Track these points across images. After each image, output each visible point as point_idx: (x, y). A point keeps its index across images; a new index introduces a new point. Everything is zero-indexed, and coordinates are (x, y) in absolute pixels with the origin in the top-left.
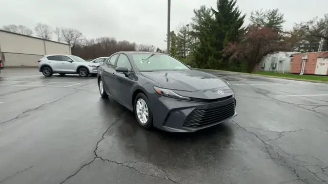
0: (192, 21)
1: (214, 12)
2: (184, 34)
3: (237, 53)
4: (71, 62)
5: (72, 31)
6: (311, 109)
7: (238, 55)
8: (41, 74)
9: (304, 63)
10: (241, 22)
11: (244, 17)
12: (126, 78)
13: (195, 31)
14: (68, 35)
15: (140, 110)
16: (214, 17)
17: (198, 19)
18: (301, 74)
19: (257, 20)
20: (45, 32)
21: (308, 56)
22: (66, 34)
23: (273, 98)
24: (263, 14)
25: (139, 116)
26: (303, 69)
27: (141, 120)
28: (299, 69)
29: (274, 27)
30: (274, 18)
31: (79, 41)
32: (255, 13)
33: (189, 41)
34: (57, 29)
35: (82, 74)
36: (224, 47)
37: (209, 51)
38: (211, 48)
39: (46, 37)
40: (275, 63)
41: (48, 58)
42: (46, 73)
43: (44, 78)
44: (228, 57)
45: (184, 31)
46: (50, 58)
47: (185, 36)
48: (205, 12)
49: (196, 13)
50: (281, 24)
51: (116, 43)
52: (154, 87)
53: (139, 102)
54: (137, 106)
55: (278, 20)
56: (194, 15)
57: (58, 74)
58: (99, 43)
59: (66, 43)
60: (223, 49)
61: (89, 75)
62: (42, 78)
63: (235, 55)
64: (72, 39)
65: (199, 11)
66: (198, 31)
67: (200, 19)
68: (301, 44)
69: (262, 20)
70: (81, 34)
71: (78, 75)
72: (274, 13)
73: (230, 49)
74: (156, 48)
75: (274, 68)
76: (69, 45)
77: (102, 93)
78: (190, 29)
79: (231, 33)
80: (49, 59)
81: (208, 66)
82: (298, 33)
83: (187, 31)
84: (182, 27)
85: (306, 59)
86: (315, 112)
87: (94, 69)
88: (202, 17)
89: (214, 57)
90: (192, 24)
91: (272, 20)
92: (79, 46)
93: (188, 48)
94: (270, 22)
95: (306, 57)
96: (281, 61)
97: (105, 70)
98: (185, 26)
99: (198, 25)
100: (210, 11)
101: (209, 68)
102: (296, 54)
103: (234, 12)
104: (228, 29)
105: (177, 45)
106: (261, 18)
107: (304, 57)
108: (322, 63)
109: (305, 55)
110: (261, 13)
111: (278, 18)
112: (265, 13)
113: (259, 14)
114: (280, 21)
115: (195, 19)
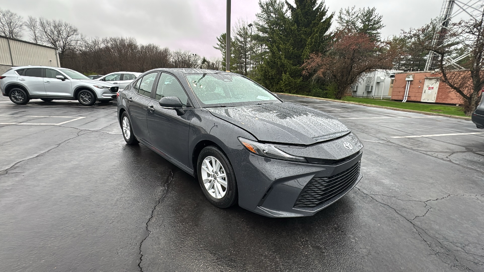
0: (256, 20)
1: (290, 7)
2: (245, 38)
3: (322, 70)
4: (63, 80)
5: (60, 25)
6: (444, 157)
7: (324, 73)
8: (8, 101)
9: (408, 86)
10: (328, 24)
11: (331, 17)
12: (179, 117)
13: (261, 34)
14: (52, 31)
15: (209, 175)
16: (289, 14)
17: (265, 16)
18: (404, 101)
19: (347, 22)
20: (9, 24)
21: (414, 78)
22: (48, 29)
23: (389, 141)
24: (356, 15)
25: (207, 185)
26: (406, 94)
27: (211, 192)
28: (402, 93)
29: (369, 33)
30: (369, 21)
31: (73, 43)
32: (345, 12)
33: (251, 48)
34: (31, 20)
35: (84, 101)
36: (305, 61)
37: (283, 65)
38: (285, 61)
39: (11, 32)
40: (371, 85)
41: (18, 71)
42: (16, 99)
43: (14, 108)
44: (311, 75)
45: (244, 34)
46: (21, 72)
47: (246, 42)
48: (276, 6)
49: (262, 6)
50: (379, 31)
51: (136, 47)
52: (241, 139)
53: (206, 161)
54: (203, 167)
55: (374, 24)
56: (259, 10)
57: (39, 100)
58: (107, 48)
59: (50, 45)
60: (303, 63)
61: (97, 102)
62: (9, 108)
63: (319, 73)
64: (60, 39)
65: (267, 4)
66: (266, 35)
67: (269, 17)
68: (402, 59)
69: (353, 23)
70: (75, 31)
71: (77, 101)
72: (370, 13)
73: (313, 64)
74: (202, 58)
75: (369, 92)
76: (56, 48)
77: (128, 138)
78: (254, 31)
79: (313, 40)
80: (21, 74)
81: (281, 89)
82: (399, 44)
83: (249, 34)
84: (242, 27)
85: (411, 81)
86: (451, 163)
87: (104, 93)
88: (272, 14)
89: (290, 74)
90: (256, 24)
91: (367, 23)
92: (73, 50)
93: (251, 59)
94: (363, 26)
95: (411, 79)
96: (378, 83)
97: (133, 99)
98: (246, 26)
99: (266, 26)
100: (283, 6)
101: (282, 92)
102: (398, 73)
103: (318, 9)
104: (310, 34)
105: (234, 54)
106: (353, 20)
107: (409, 77)
108: (431, 86)
109: (410, 75)
110: (353, 12)
111: (375, 21)
112: (357, 13)
113: (351, 14)
114: (377, 26)
115: (262, 16)
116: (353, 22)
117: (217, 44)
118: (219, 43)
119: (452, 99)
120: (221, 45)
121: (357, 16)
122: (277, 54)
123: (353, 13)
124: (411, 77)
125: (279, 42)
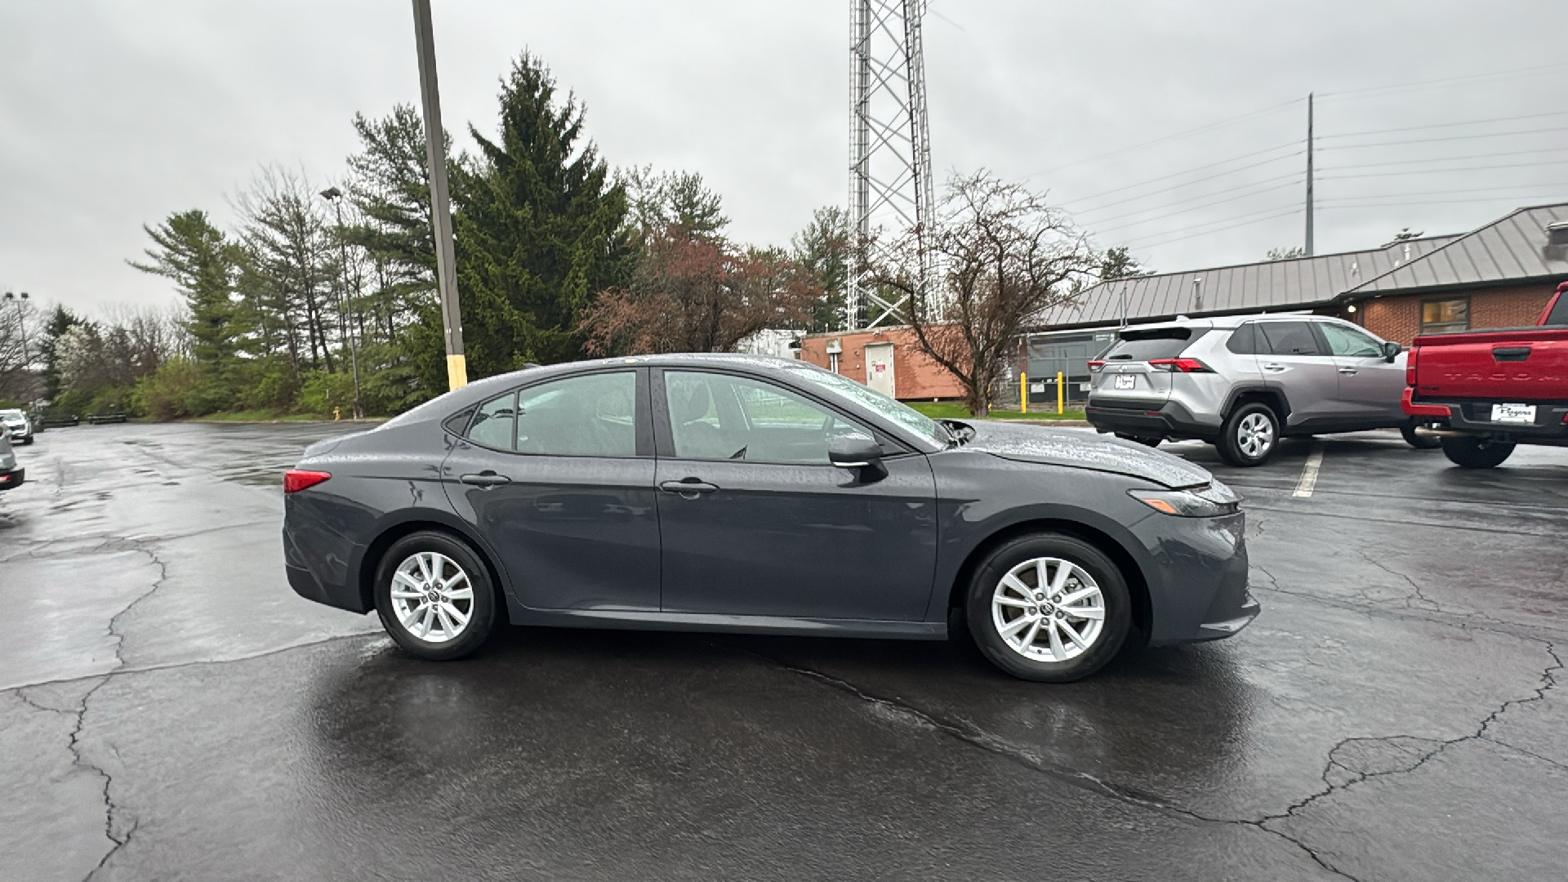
0: (353, 177)
2: (293, 234)
13: (377, 225)
17: (385, 166)
19: (640, 204)
21: (841, 346)
24: (657, 188)
29: (698, 237)
30: (692, 205)
32: (628, 176)
36: (583, 312)
37: (506, 329)
38: (514, 316)
45: (295, 222)
47: (300, 250)
48: (423, 139)
49: (369, 136)
50: (719, 231)
55: (704, 214)
60: (580, 319)
65: (387, 131)
66: (404, 230)
69: (655, 209)
72: (690, 186)
73: (613, 323)
85: (838, 354)
88: (411, 165)
90: (353, 193)
91: (687, 211)
94: (681, 218)
95: (837, 349)
99: (393, 200)
102: (807, 337)
103: (579, 165)
105: (242, 293)
106: (653, 200)
107: (832, 346)
108: (879, 363)
109: (833, 341)
110: (648, 179)
111: (704, 206)
112: (660, 185)
113: (644, 184)
114: (712, 220)
115: (372, 166)
116: (653, 204)
117: (149, 253)
118: (160, 250)
119: (924, 388)
120: (168, 255)
121: (660, 192)
122: (481, 291)
123: (650, 184)
124: (836, 343)
125: (480, 256)
